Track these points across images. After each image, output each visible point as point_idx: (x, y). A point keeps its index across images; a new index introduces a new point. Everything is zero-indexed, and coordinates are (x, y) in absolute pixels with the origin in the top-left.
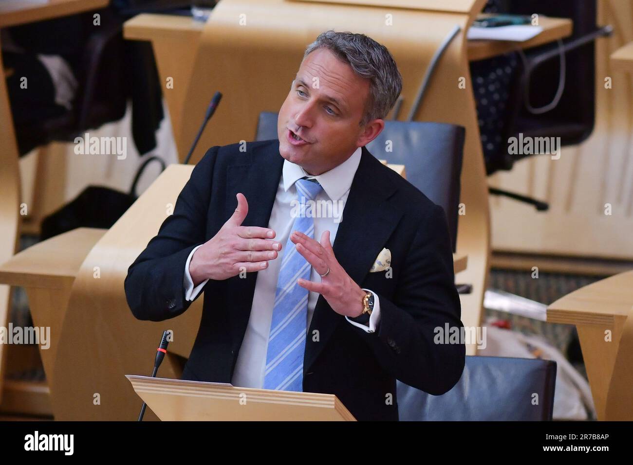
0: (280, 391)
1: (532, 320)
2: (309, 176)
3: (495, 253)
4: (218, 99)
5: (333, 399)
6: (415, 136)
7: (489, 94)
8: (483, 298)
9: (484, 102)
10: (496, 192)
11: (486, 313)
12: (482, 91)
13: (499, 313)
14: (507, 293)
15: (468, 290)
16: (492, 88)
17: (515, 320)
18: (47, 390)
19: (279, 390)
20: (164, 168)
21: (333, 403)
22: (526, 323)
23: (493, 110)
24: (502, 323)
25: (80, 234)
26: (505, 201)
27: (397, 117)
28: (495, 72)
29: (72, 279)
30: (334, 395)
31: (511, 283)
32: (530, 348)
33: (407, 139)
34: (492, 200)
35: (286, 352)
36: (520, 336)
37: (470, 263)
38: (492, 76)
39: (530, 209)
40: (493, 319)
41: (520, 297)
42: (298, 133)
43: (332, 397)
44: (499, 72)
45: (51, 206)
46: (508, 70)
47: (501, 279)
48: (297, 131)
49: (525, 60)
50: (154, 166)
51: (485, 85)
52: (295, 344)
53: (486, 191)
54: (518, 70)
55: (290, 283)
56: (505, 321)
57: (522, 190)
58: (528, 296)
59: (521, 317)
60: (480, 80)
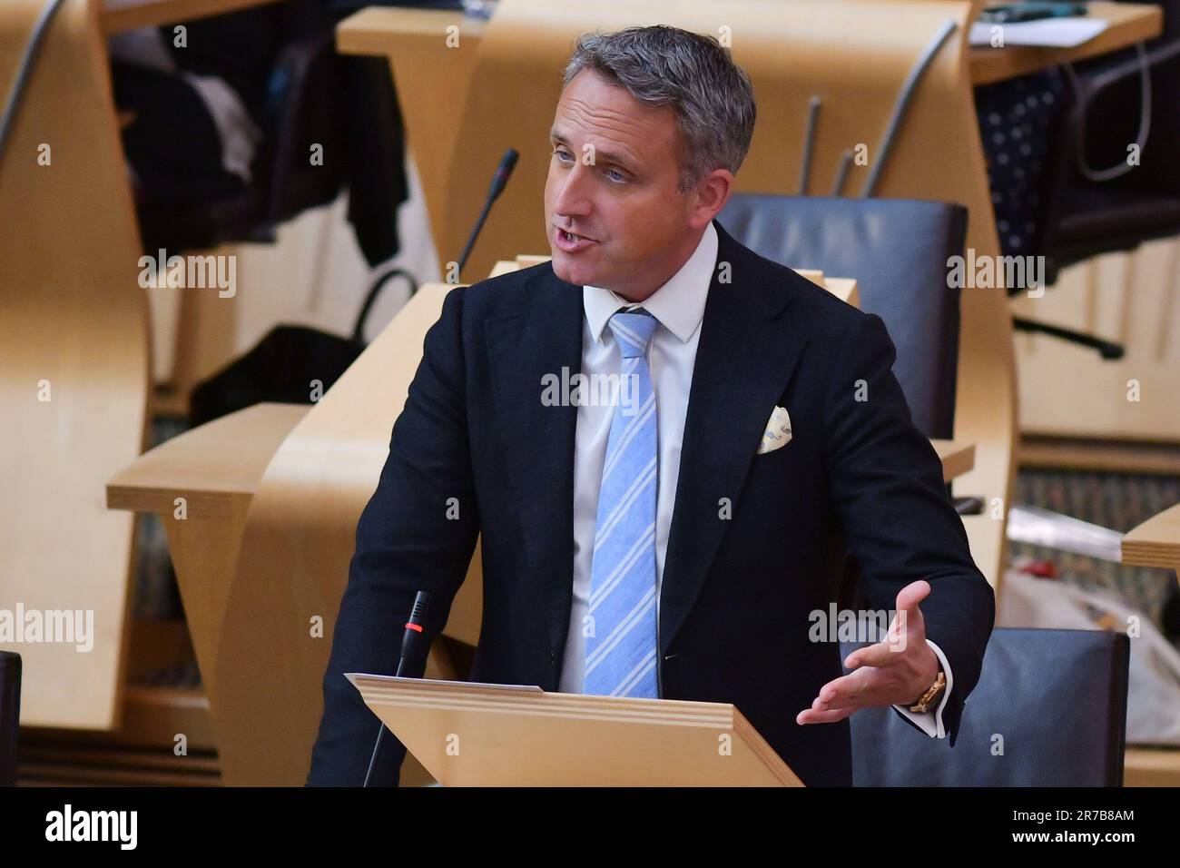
0: (618, 698)
1: (1096, 562)
2: (630, 305)
3: (1027, 439)
4: (511, 162)
5: (731, 712)
6: (875, 224)
7: (1011, 146)
8: (1006, 522)
9: (1003, 159)
10: (1027, 326)
11: (1011, 548)
12: (999, 139)
13: (1037, 549)
14: (1051, 513)
15: (977, 508)
16: (1017, 133)
17: (1066, 562)
18: (203, 703)
19: (617, 695)
20: (414, 289)
21: (731, 720)
22: (1085, 566)
23: (1019, 173)
24: (1040, 567)
25: (261, 415)
26: (1045, 343)
27: (843, 190)
28: (1024, 102)
29: (247, 497)
30: (731, 705)
31: (1057, 494)
32: (1092, 612)
33: (860, 229)
34: (1020, 340)
35: (620, 632)
36: (1074, 591)
37: (979, 459)
38: (1020, 110)
39: (1090, 356)
40: (1024, 561)
41: (1074, 520)
42: (573, 229)
43: (728, 709)
44: (1032, 102)
45: (209, 364)
46: (1048, 98)
47: (1039, 485)
48: (569, 225)
49: (1077, 82)
50: (397, 287)
51: (1005, 128)
52: (636, 615)
53: (1008, 324)
54: (1066, 99)
55: (621, 505)
56: (1048, 564)
57: (1076, 323)
58: (1088, 516)
59: (1077, 556)
60: (995, 119)
